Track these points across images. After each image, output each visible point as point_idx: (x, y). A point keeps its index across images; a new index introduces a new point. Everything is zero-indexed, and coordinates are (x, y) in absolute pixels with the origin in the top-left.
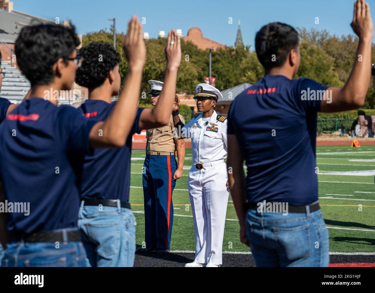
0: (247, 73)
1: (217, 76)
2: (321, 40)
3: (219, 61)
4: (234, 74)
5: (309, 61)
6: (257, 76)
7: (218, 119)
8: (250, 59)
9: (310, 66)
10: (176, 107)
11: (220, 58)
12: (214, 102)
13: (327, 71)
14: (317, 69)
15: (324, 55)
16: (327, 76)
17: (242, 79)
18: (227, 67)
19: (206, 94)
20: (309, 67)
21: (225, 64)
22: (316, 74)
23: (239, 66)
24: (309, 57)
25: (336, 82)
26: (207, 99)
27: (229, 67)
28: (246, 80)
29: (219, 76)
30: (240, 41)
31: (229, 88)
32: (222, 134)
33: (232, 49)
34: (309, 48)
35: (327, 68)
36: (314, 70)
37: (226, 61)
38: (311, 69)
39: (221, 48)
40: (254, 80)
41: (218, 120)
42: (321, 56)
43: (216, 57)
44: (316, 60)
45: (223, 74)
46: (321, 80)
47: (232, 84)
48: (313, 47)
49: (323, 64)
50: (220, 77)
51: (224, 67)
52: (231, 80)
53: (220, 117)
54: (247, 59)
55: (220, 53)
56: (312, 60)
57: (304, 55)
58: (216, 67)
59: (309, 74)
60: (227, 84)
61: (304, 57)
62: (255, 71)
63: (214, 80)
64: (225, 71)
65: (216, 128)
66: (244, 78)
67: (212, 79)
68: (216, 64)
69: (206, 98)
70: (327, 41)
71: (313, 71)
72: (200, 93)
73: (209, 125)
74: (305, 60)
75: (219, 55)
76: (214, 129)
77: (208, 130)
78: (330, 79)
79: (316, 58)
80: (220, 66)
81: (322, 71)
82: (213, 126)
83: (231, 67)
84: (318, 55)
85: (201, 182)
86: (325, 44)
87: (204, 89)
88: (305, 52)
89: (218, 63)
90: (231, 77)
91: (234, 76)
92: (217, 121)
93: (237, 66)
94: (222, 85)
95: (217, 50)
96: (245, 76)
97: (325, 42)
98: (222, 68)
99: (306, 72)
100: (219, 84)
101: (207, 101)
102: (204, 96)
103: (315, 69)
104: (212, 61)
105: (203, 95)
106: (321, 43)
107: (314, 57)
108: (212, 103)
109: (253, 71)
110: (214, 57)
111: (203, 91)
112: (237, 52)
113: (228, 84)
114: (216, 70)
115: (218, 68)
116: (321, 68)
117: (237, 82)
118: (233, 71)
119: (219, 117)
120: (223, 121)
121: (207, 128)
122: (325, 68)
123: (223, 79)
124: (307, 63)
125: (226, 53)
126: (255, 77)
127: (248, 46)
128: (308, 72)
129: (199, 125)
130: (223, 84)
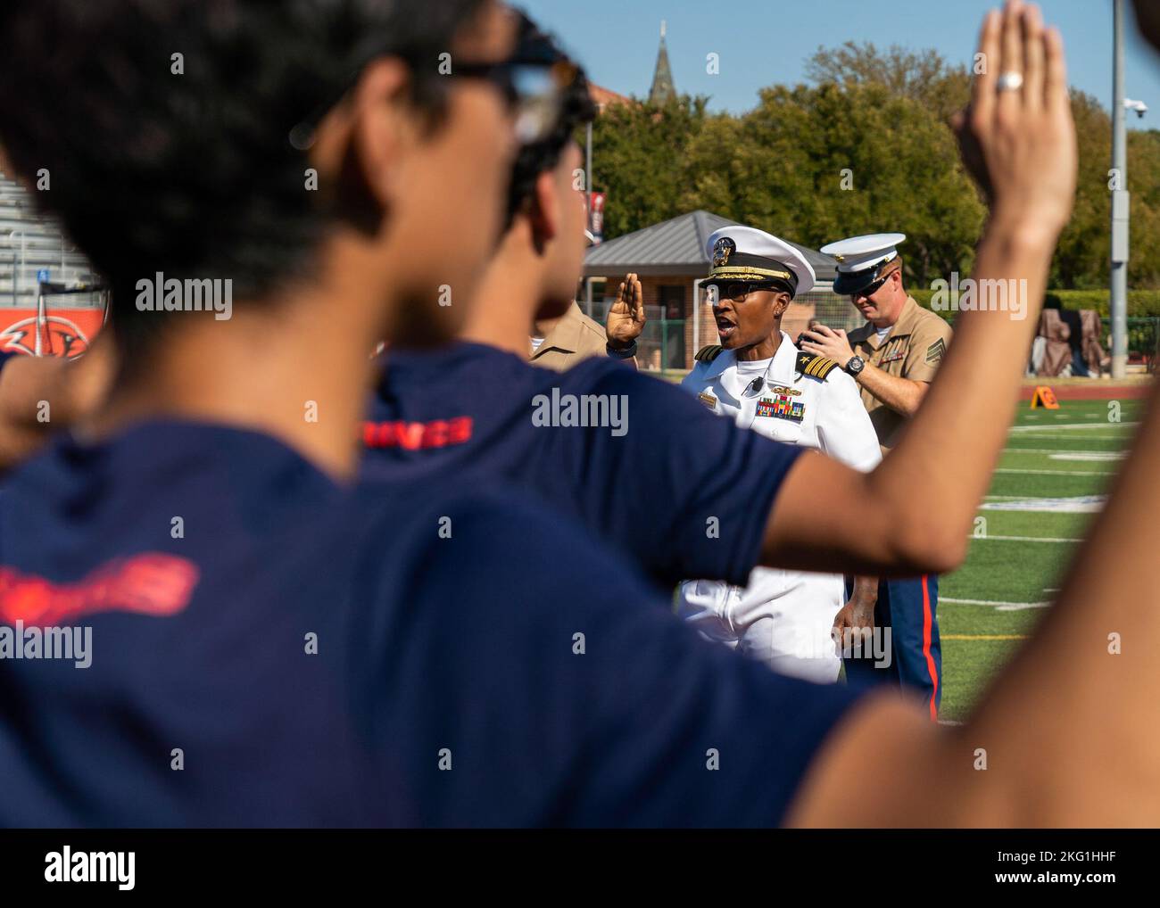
0: (702, 181)
1: (606, 189)
2: (922, 82)
3: (615, 143)
4: (660, 182)
5: (889, 144)
6: (733, 188)
7: (800, 368)
8: (710, 137)
9: (894, 159)
10: (628, 323)
11: (615, 135)
12: (784, 298)
13: (943, 174)
14: (912, 166)
15: (935, 125)
16: (944, 189)
17: (686, 200)
18: (638, 161)
19: (750, 269)
20: (888, 161)
21: (631, 152)
22: (911, 183)
23: (672, 158)
24: (889, 133)
25: (970, 207)
26: (752, 291)
27: (644, 162)
28: (699, 202)
29: (613, 188)
30: (664, 85)
31: (645, 227)
32: (819, 429)
33: (652, 109)
34: (889, 105)
35: (943, 165)
36: (903, 170)
37: (635, 145)
38: (895, 167)
39: (620, 105)
40: (724, 200)
41: (803, 373)
42: (924, 128)
43: (603, 132)
44: (909, 141)
45: (625, 182)
46: (926, 201)
47: (654, 215)
48: (901, 101)
49: (931, 154)
50: (617, 193)
51: (630, 161)
52: (649, 200)
53: (811, 360)
54: (701, 139)
55: (615, 119)
56: (898, 141)
57: (875, 125)
58: (605, 162)
59: (888, 184)
60: (637, 214)
61: (875, 132)
62: (726, 174)
63: (599, 200)
64: (634, 172)
65: (795, 405)
66: (694, 197)
67: (595, 198)
68: (605, 153)
69: (751, 287)
70: (939, 82)
71: (901, 176)
72: (727, 265)
73: (767, 393)
74: (878, 142)
75: (615, 125)
76: (787, 407)
77: (765, 414)
78: (953, 199)
79: (910, 136)
80: (617, 157)
81: (929, 173)
82: (784, 398)
83: (650, 161)
84: (916, 124)
85: (734, 620)
86: (932, 93)
87: (739, 249)
88: (877, 117)
89: (611, 151)
90: (651, 193)
91: (660, 189)
92: (799, 375)
93: (668, 160)
94: (622, 215)
95: (608, 108)
96: (696, 189)
97: (933, 88)
98: (624, 165)
99: (880, 178)
100: (615, 214)
101: (754, 298)
102: (741, 276)
103: (907, 169)
104: (593, 142)
105: (738, 274)
106: (920, 88)
107: (905, 133)
108: (775, 303)
109: (720, 176)
110: (600, 131)
111: (736, 258)
112: (667, 117)
113: (640, 214)
114: (604, 171)
115: (612, 165)
116: (924, 166)
117: (672, 206)
118: (656, 173)
119: (805, 359)
120: (821, 374)
121: (760, 404)
122: (936, 166)
123: (627, 199)
124: (884, 149)
125: (633, 118)
126: (726, 193)
127: (701, 98)
128: (886, 178)
129: (726, 392)
130: (626, 213)
